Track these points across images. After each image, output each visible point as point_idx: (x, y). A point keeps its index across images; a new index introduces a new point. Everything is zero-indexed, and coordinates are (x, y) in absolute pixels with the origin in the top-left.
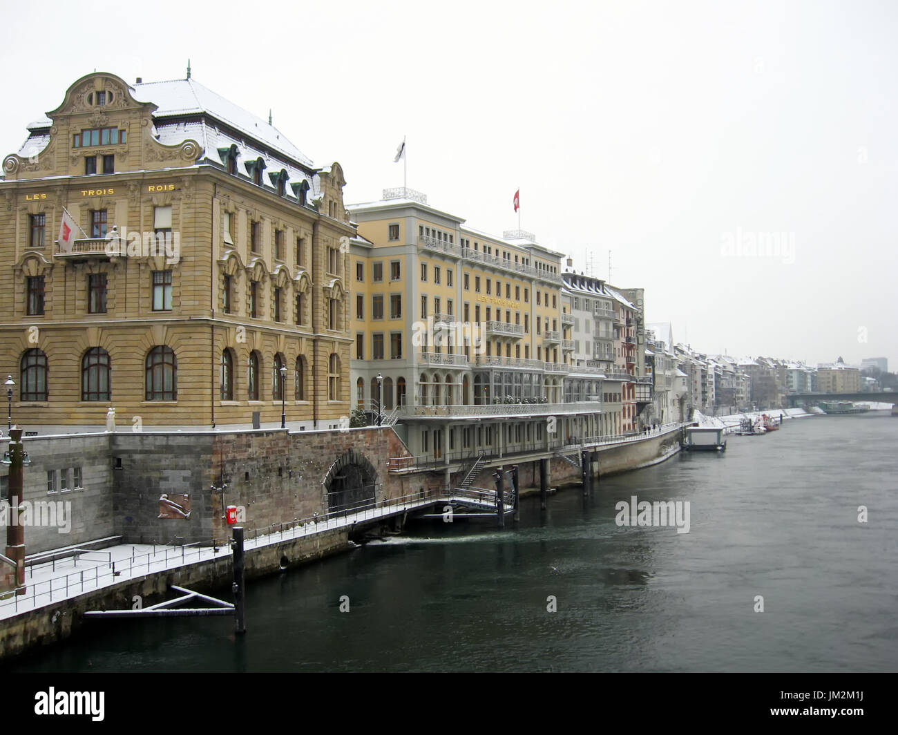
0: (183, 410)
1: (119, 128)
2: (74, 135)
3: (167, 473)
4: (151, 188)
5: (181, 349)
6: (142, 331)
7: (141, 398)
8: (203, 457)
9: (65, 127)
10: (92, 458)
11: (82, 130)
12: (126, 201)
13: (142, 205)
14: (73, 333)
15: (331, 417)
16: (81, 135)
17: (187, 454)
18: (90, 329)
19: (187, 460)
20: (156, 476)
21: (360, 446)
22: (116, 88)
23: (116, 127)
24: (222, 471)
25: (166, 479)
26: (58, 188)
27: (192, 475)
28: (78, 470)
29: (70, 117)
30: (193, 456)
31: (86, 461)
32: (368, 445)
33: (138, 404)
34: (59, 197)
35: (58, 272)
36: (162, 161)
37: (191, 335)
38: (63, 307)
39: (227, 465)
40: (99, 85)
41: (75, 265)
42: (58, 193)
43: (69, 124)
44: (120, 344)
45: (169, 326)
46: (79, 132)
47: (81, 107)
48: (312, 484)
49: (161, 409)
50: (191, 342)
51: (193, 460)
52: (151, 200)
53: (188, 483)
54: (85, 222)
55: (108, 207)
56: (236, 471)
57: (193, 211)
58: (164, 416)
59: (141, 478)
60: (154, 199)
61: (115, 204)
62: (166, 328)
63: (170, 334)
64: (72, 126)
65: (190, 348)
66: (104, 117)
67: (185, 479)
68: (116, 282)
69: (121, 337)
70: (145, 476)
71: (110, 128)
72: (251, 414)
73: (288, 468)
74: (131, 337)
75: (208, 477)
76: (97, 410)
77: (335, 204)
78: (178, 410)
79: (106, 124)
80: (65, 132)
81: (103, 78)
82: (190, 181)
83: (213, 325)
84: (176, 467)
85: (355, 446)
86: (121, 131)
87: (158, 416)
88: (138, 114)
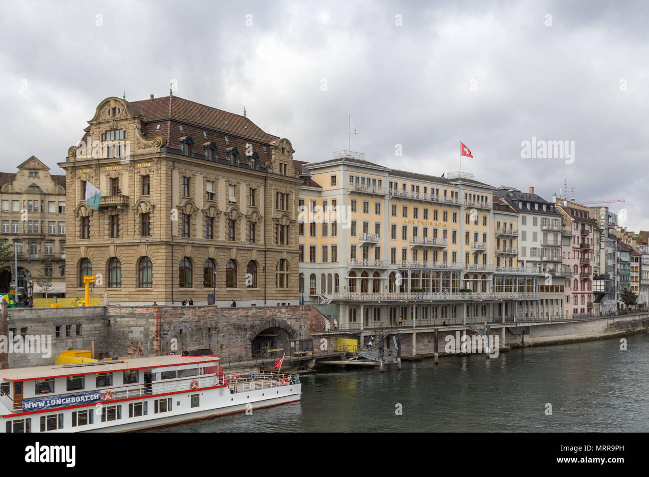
0: (155, 293)
1: (123, 130)
2: (102, 134)
3: (132, 329)
4: (139, 165)
5: (154, 258)
6: (135, 248)
7: (134, 286)
8: (150, 320)
9: (97, 130)
10: (90, 319)
11: (106, 131)
12: (127, 172)
13: (136, 175)
14: (103, 249)
15: (279, 298)
16: (106, 134)
17: (142, 318)
18: (110, 247)
19: (142, 322)
20: (127, 330)
21: (282, 316)
22: (121, 106)
23: (122, 129)
24: (161, 328)
25: (132, 332)
26: (94, 166)
27: (145, 330)
28: (79, 326)
29: (99, 123)
30: (145, 319)
31: (85, 321)
32: (290, 316)
33: (134, 290)
34: (95, 170)
35: (96, 213)
36: (145, 149)
37: (159, 250)
38: (98, 234)
39: (165, 325)
40: (113, 104)
41: (104, 210)
42: (94, 168)
43: (99, 128)
44: (125, 255)
45: (148, 245)
46: (104, 132)
47: (104, 117)
48: (237, 338)
49: (144, 293)
50: (159, 254)
51: (145, 322)
52: (139, 172)
53: (142, 334)
54: (108, 185)
55: (119, 176)
56: (172, 328)
57: (159, 178)
58: (146, 296)
59: (120, 331)
60: (141, 171)
61: (123, 174)
62: (146, 246)
63: (149, 250)
64: (101, 129)
65: (158, 258)
66: (115, 123)
67: (141, 332)
68: (123, 220)
69: (126, 251)
70: (122, 330)
71: (119, 130)
72: (207, 296)
73: (216, 328)
74: (130, 251)
75: (152, 331)
76: (114, 293)
77: (285, 165)
78: (153, 293)
79: (117, 127)
80: (97, 133)
81: (114, 100)
82: (157, 161)
83: (172, 245)
84: (137, 326)
85: (278, 316)
86: (125, 132)
87: (144, 296)
88: (132, 122)
